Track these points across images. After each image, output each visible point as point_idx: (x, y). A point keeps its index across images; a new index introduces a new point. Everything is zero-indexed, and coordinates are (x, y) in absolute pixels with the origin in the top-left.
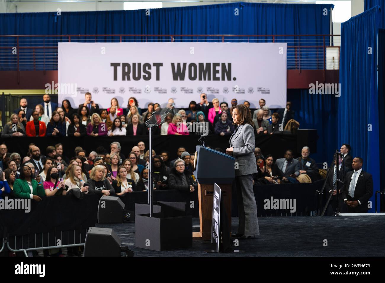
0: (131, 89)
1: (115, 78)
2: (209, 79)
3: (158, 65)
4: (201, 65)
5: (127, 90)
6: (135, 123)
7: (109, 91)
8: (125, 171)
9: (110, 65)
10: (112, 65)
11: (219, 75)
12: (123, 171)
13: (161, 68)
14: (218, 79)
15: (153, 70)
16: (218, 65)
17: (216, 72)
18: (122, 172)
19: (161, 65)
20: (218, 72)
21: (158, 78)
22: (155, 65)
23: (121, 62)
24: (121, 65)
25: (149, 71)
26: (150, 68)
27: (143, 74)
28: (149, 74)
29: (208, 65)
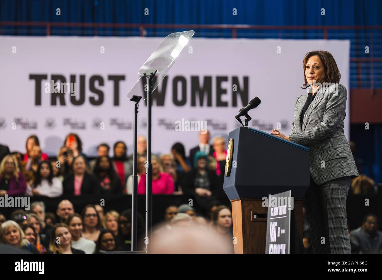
0: (67, 122)
1: (38, 102)
2: (210, 104)
3: (117, 79)
4: (195, 79)
5: (59, 122)
6: (79, 174)
7: (25, 125)
8: (66, 233)
9: (27, 77)
10: (32, 77)
11: (227, 98)
12: (61, 232)
13: (122, 84)
14: (225, 104)
15: (108, 88)
16: (225, 79)
17: (221, 92)
18: (61, 235)
19: (123, 78)
20: (225, 92)
21: (116, 102)
22: (111, 78)
23: (50, 72)
24: (49, 77)
25: (101, 88)
26: (102, 83)
27: (88, 94)
28: (101, 94)
29: (208, 79)
